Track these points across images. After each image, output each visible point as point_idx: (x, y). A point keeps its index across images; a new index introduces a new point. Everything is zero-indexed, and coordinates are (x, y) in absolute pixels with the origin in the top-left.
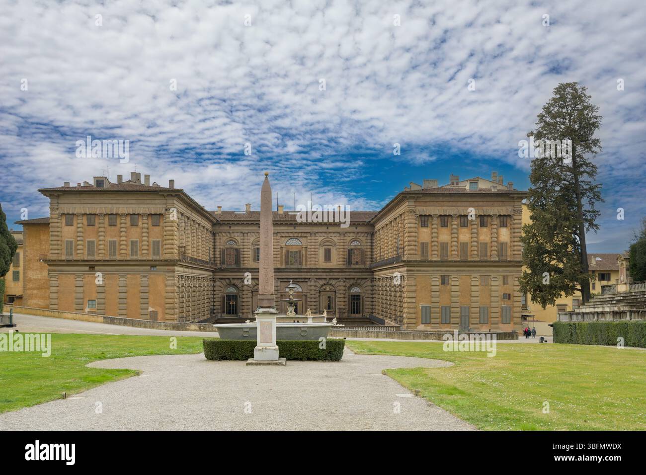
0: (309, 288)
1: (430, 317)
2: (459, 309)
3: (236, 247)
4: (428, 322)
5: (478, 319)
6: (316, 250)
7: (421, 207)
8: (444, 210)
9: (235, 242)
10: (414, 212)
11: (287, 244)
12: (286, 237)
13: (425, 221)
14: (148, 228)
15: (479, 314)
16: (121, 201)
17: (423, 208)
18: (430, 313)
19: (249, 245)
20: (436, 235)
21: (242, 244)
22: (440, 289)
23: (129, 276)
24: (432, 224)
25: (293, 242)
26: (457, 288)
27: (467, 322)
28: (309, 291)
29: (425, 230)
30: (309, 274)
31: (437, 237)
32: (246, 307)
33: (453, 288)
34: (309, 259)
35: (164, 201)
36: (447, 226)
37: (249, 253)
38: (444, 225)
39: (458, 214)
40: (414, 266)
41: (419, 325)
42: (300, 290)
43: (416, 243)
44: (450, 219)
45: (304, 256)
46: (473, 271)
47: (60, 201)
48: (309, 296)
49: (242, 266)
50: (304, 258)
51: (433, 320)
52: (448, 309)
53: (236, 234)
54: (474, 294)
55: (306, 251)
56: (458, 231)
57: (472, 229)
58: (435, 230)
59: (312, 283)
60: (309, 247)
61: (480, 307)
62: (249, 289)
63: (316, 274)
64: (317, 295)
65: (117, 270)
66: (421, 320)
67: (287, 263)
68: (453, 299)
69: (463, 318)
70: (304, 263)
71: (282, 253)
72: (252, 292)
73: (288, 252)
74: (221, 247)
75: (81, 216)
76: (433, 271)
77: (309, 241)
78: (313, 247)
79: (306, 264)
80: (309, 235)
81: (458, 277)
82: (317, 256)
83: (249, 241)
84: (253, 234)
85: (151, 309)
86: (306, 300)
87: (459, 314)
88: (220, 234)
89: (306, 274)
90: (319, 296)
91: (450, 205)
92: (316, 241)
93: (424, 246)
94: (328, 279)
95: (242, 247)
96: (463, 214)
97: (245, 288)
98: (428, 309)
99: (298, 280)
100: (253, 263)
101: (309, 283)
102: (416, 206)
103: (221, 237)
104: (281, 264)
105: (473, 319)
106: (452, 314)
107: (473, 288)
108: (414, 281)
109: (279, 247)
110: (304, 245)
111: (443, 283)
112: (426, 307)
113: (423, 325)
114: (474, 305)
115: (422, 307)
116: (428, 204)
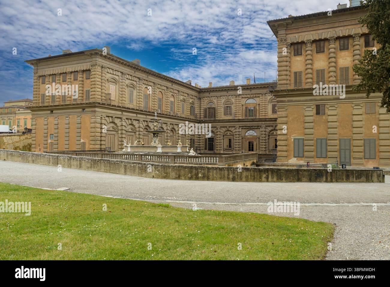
0: (261, 133)
1: (303, 149)
2: (338, 141)
3: (213, 106)
4: (301, 155)
5: (363, 154)
6: (266, 106)
7: (293, 35)
8: (318, 34)
9: (213, 103)
10: (285, 40)
11: (246, 103)
12: (245, 98)
13: (298, 49)
14: (83, 81)
15: (363, 148)
16: (68, 63)
17: (295, 35)
18: (304, 145)
19: (221, 104)
20: (310, 62)
21: (217, 104)
22: (314, 120)
23: (71, 117)
24: (306, 51)
25: (250, 101)
26: (334, 118)
27: (348, 156)
28: (260, 135)
29: (298, 58)
30: (260, 123)
31: (311, 64)
32: (219, 146)
33: (330, 118)
34: (261, 113)
35: (91, 60)
36: (324, 52)
37: (221, 110)
38: (320, 51)
39: (336, 36)
40: (284, 96)
41: (291, 159)
42: (255, 134)
43: (288, 73)
44: (326, 44)
45: (258, 110)
46: (355, 98)
47: (39, 68)
48: (261, 138)
49: (217, 119)
50: (258, 112)
51: (306, 154)
52: (324, 141)
53: (213, 98)
54: (356, 124)
55: (259, 106)
56: (337, 55)
57: (354, 51)
58: (309, 57)
59: (263, 129)
60: (261, 104)
61: (364, 140)
62: (221, 134)
63: (265, 122)
64: (267, 138)
65: (64, 113)
66: (293, 153)
67: (246, 116)
68: (330, 130)
69: (343, 151)
70: (258, 115)
71: (243, 109)
72: (224, 136)
73: (246, 108)
74: (205, 107)
75: (48, 76)
76: (306, 101)
77: (261, 99)
78: (263, 103)
79: (259, 116)
80: (261, 95)
81: (336, 106)
82: (266, 110)
83: (221, 102)
84: (224, 97)
85: (82, 141)
86: (259, 141)
87: (338, 147)
88: (204, 98)
89: (258, 123)
90: (269, 139)
91: (326, 27)
92: (266, 99)
93: (297, 75)
94: (274, 126)
95: (216, 106)
96: (341, 36)
97: (219, 133)
98: (301, 141)
99: (253, 127)
100: (224, 116)
101: (261, 130)
102: (286, 34)
103: (204, 101)
104: (242, 116)
105: (355, 153)
106: (328, 147)
107: (355, 118)
108: (285, 112)
109: (240, 105)
110: (258, 102)
111: (318, 113)
112: (299, 139)
113: (296, 159)
114: (355, 137)
115: (294, 139)
116: (300, 30)
